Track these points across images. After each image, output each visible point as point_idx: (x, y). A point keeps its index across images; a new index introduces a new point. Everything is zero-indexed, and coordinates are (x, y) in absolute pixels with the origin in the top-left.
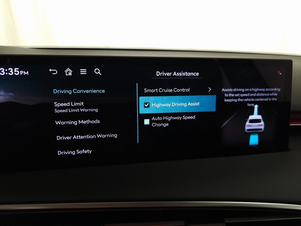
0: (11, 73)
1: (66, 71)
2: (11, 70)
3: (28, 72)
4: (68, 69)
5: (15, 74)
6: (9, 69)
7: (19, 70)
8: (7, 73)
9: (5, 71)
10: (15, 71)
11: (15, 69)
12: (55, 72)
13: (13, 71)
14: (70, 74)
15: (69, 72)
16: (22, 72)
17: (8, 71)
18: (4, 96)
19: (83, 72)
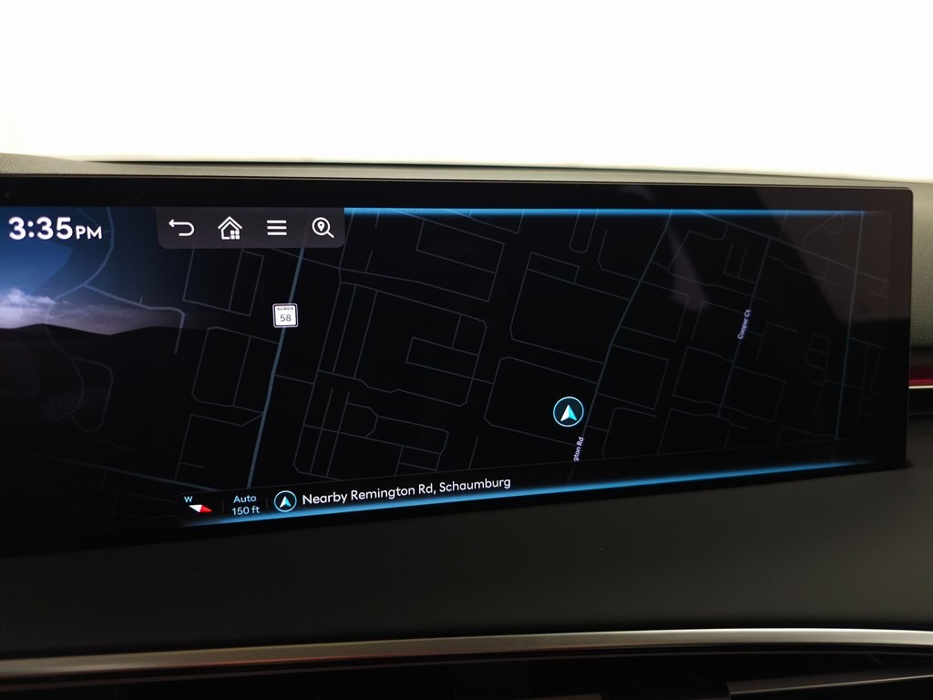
0: (45, 233)
1: (222, 227)
2: (44, 223)
3: (99, 230)
4: (230, 221)
5: (59, 235)
6: (40, 221)
7: (72, 225)
8: (32, 235)
9: (25, 227)
10: (59, 227)
11: (60, 220)
12: (187, 229)
13: (54, 227)
14: (235, 235)
15: (230, 228)
16: (80, 230)
17: (37, 228)
19: (277, 228)
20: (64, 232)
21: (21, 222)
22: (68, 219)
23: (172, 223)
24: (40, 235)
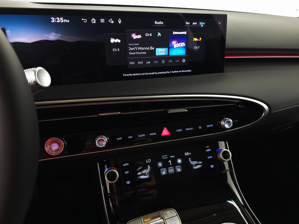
0: (58, 21)
1: (92, 20)
2: (58, 19)
3: (69, 21)
4: (93, 19)
5: (61, 21)
6: (57, 18)
7: (63, 19)
8: (56, 21)
9: (54, 20)
10: (61, 20)
11: (61, 18)
12: (85, 21)
13: (60, 20)
14: (94, 22)
15: (93, 21)
16: (65, 20)
17: (57, 20)
18: (55, 36)
19: (102, 21)
20: (62, 21)
21: (53, 18)
22: (62, 18)
23: (82, 19)
24: (57, 21)
